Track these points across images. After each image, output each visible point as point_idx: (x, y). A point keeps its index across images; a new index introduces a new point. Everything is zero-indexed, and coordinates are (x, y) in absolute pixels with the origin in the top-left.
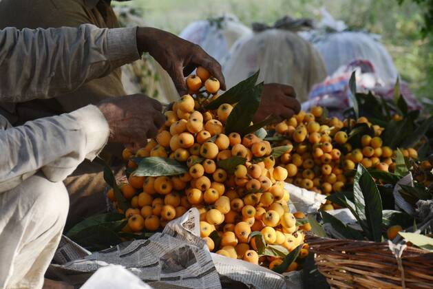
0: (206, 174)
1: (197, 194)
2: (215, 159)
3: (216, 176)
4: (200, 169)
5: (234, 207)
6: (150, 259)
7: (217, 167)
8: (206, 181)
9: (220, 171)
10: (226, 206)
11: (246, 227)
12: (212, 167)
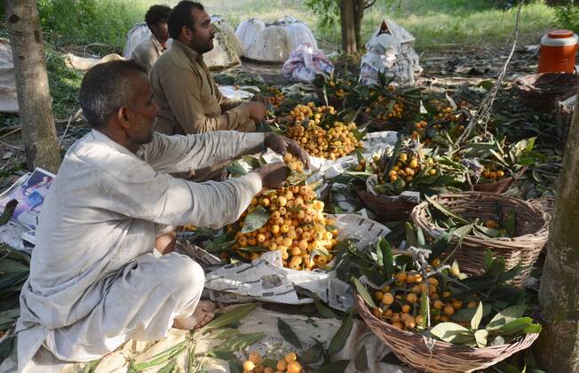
0: (281, 216)
1: (276, 229)
2: (285, 206)
3: (287, 217)
4: (277, 213)
5: (298, 233)
6: (254, 278)
7: (287, 211)
8: (281, 220)
9: (289, 213)
10: (293, 235)
11: (304, 243)
12: (284, 212)
